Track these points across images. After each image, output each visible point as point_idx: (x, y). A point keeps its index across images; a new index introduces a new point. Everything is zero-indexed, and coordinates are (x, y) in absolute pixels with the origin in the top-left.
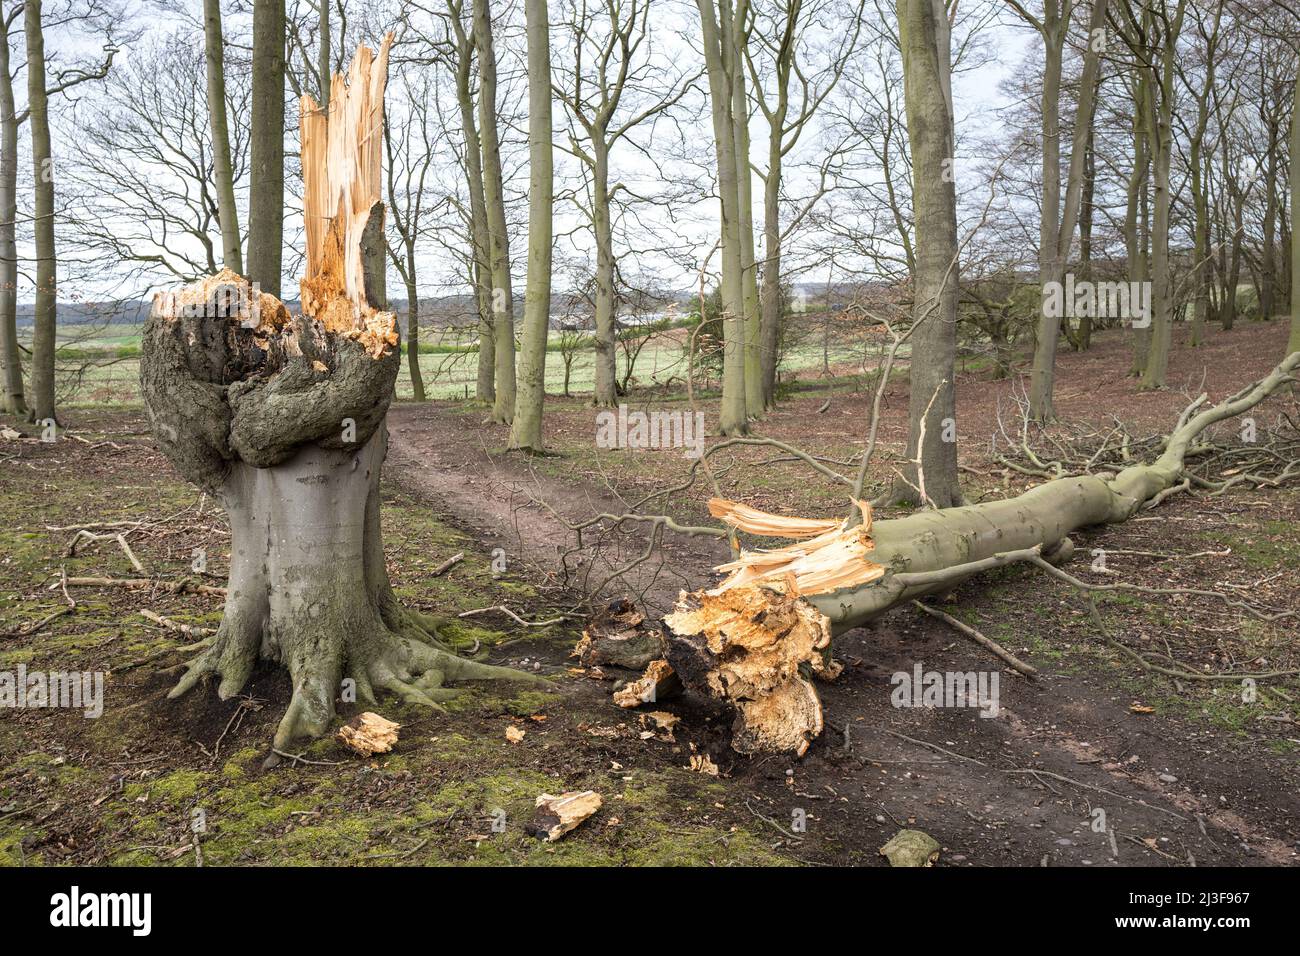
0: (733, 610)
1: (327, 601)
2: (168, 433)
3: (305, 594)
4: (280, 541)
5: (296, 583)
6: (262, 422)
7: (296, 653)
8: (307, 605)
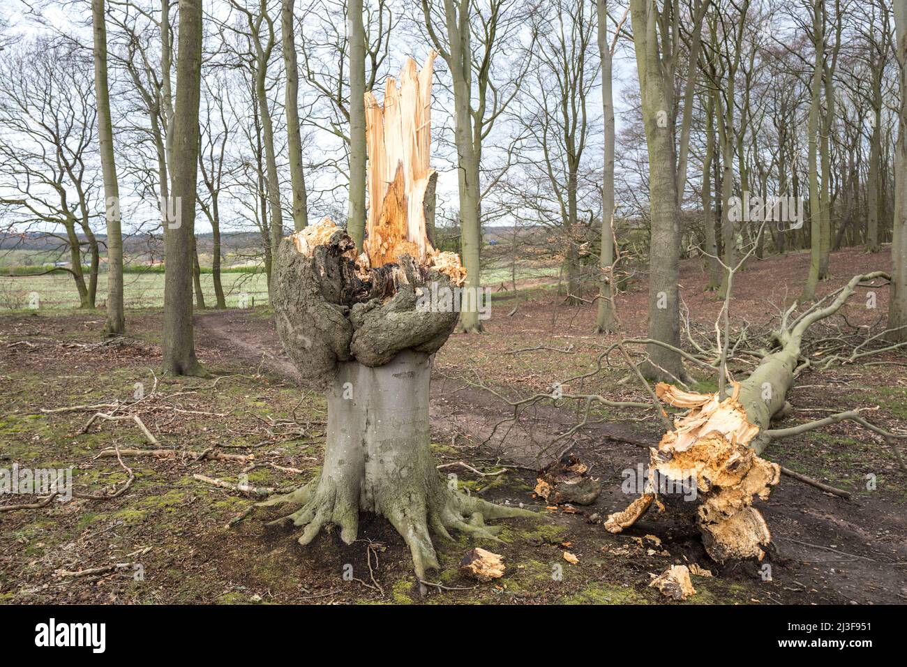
0: (702, 461)
1: (412, 465)
2: (304, 342)
3: (397, 460)
4: (376, 421)
5: (389, 452)
6: (384, 333)
7: (395, 506)
8: (399, 468)
